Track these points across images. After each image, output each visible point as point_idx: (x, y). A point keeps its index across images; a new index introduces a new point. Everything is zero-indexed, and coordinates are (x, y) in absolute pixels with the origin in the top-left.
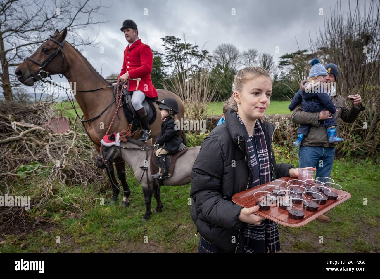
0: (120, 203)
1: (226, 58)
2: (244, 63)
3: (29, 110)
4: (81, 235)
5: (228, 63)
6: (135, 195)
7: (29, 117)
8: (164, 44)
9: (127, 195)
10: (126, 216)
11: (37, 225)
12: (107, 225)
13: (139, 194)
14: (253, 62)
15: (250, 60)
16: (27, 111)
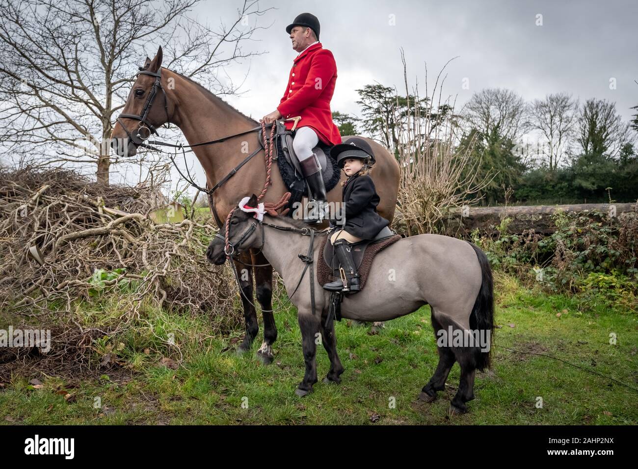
0: (255, 355)
1: (493, 117)
2: (538, 124)
3: (128, 193)
4: (174, 398)
5: (498, 126)
6: (287, 346)
7: (125, 203)
8: (361, 100)
9: (271, 338)
10: (264, 380)
11: (104, 368)
12: (223, 389)
13: (293, 345)
14: (561, 121)
15: (552, 117)
16: (125, 195)
